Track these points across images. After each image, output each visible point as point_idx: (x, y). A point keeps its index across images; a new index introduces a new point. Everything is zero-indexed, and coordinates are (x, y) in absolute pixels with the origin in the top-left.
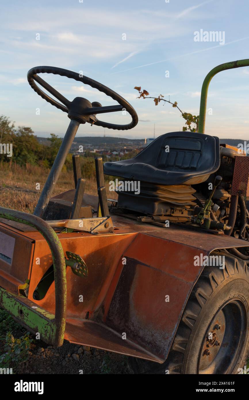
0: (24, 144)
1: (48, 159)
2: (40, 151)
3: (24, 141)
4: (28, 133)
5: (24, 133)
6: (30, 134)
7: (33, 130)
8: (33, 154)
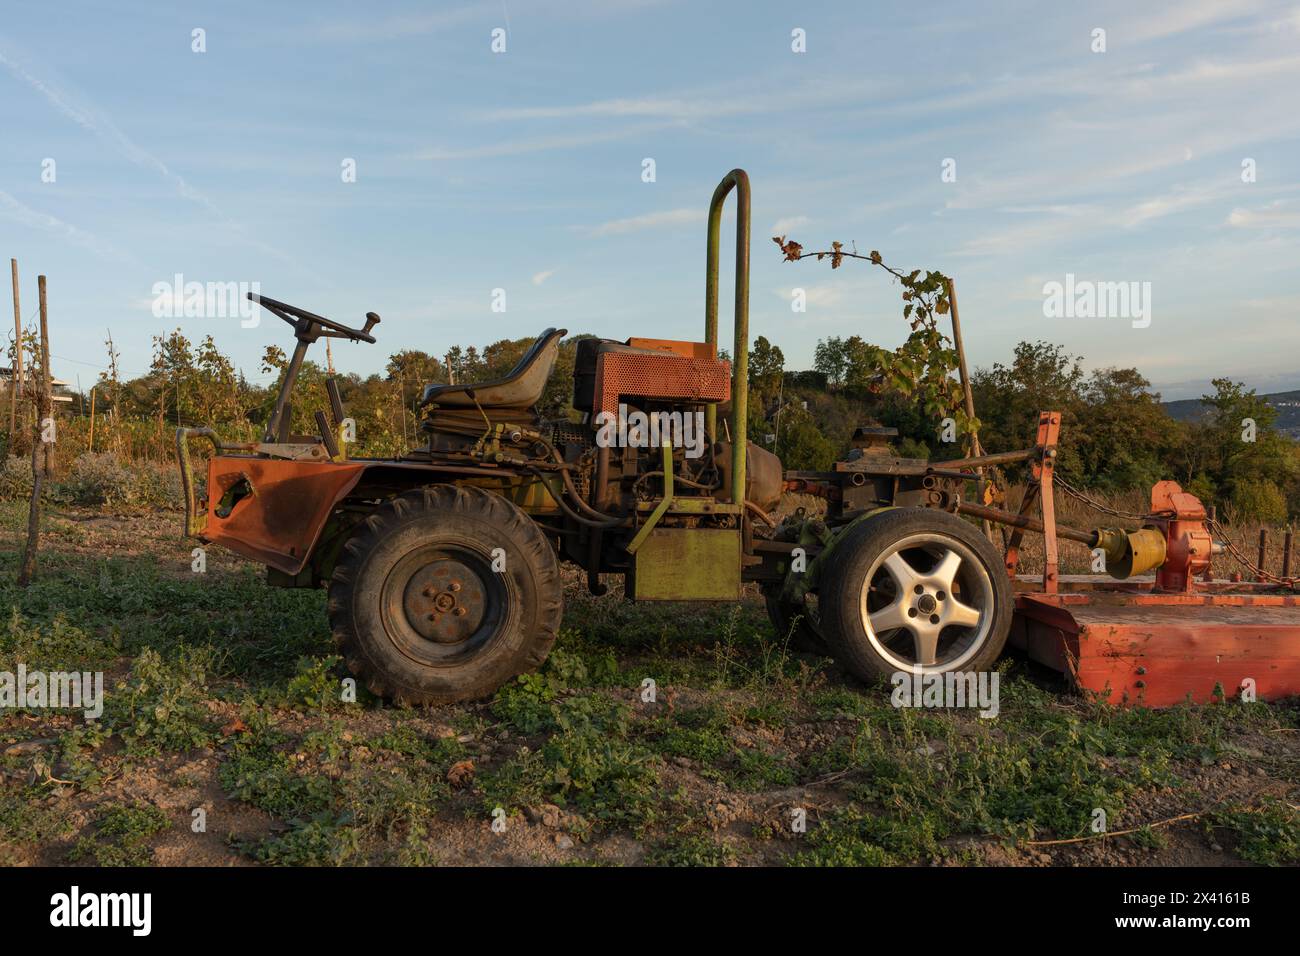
0: (1117, 430)
1: (1209, 473)
2: (1175, 446)
3: (1115, 419)
4: (1128, 389)
5: (1115, 391)
6: (1135, 392)
7: (1144, 377)
8: (1151, 461)
